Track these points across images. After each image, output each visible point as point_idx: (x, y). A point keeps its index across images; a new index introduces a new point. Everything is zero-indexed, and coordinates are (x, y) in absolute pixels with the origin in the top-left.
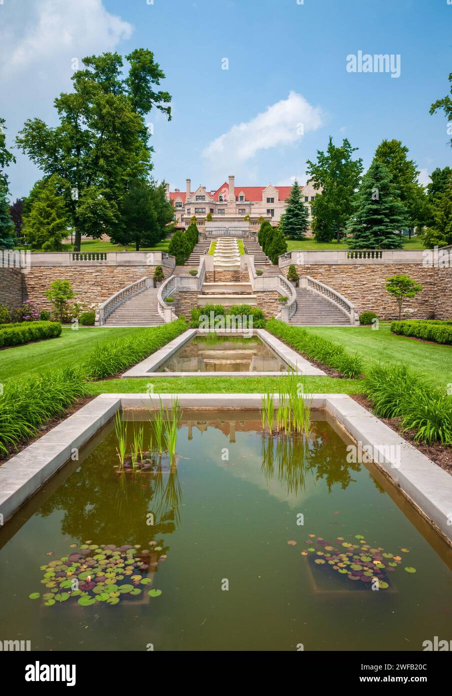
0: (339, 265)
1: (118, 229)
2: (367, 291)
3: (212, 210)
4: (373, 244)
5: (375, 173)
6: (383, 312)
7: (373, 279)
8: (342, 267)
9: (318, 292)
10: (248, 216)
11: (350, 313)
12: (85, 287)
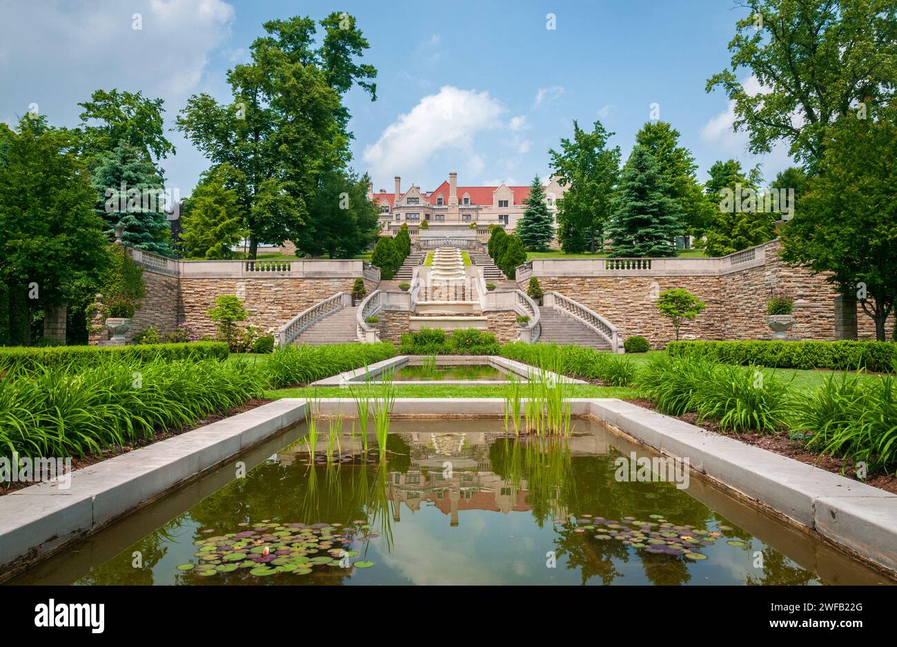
0: (596, 277)
1: (306, 234)
2: (633, 312)
3: (427, 216)
4: (639, 251)
5: (639, 162)
6: (655, 340)
7: (640, 296)
8: (599, 280)
9: (568, 312)
10: (475, 224)
11: (611, 338)
12: (261, 306)
